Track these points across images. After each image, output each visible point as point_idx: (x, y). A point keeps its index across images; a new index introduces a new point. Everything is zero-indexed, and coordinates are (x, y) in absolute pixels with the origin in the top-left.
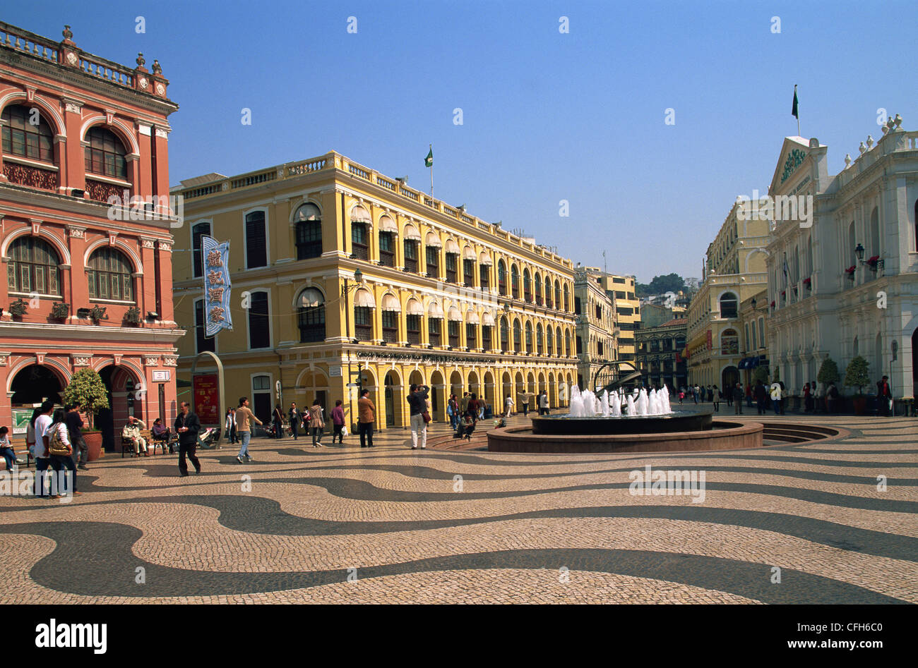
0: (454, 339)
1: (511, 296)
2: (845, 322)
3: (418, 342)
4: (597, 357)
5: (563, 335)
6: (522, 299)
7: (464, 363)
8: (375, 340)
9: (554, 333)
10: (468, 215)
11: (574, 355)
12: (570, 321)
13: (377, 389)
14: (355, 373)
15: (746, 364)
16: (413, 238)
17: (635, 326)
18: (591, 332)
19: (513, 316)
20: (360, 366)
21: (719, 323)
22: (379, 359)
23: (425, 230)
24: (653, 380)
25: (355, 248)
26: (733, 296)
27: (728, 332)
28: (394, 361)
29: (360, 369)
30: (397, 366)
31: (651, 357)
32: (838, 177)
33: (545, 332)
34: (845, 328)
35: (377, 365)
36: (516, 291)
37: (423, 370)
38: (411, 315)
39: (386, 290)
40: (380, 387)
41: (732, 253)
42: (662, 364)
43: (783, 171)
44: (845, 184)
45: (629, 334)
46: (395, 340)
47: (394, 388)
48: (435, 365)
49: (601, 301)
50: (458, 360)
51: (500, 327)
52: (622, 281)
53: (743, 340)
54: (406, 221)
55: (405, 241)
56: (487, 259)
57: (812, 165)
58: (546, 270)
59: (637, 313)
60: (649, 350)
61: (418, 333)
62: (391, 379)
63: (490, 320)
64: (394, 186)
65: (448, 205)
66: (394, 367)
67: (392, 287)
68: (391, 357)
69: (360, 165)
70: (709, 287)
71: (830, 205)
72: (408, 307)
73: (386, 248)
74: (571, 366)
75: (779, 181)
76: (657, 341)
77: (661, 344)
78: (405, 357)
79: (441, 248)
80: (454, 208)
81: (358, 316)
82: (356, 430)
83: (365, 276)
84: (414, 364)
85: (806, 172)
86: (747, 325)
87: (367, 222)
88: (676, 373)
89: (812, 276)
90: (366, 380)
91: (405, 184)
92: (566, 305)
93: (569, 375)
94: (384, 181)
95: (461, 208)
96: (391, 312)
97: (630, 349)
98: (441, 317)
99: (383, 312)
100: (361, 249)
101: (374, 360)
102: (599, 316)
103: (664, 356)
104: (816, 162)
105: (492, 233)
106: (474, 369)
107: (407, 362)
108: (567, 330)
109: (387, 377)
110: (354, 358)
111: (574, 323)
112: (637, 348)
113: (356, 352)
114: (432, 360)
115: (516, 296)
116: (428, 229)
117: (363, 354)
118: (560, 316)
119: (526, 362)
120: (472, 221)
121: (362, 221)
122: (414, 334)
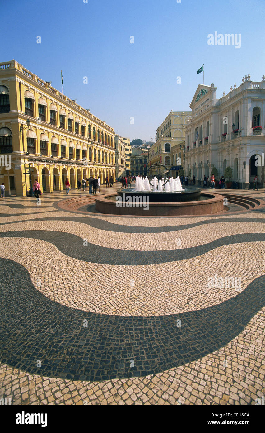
0: (71, 155)
1: (93, 139)
2: (221, 154)
3: (56, 155)
4: (121, 165)
5: (111, 156)
6: (97, 141)
7: (75, 165)
8: (37, 153)
9: (108, 155)
10: (77, 104)
11: (114, 164)
12: (113, 151)
13: (38, 176)
14: (27, 168)
15: (174, 168)
16: (54, 110)
17: (130, 155)
18: (119, 156)
19: (94, 148)
20: (30, 165)
21: (164, 154)
22: (39, 162)
23: (59, 107)
24: (136, 173)
25: (27, 110)
26: (169, 145)
27: (166, 157)
28: (46, 163)
29: (30, 166)
30: (47, 166)
31: (136, 166)
32: (220, 99)
33: (105, 154)
34: (221, 156)
35: (38, 165)
36: (95, 138)
37: (58, 168)
38: (53, 144)
39: (42, 132)
40: (40, 175)
41: (168, 130)
42: (139, 168)
43: (196, 97)
44: (223, 102)
45: (128, 158)
46: (46, 154)
47: (46, 175)
48: (63, 166)
49: (122, 145)
50: (73, 164)
51: (89, 151)
52: (126, 139)
53: (172, 160)
54: (51, 102)
55: (50, 111)
56: (84, 124)
57: (211, 94)
58: (105, 131)
59: (130, 150)
60: (135, 163)
61: (56, 152)
62: (45, 171)
63: (85, 149)
64: (45, 85)
65: (69, 99)
66: (46, 166)
67: (44, 130)
68: (45, 162)
69: (28, 71)
70: (161, 141)
71: (217, 110)
72: (52, 140)
73: (42, 112)
74: (113, 168)
75: (194, 102)
76: (138, 160)
77: (139, 161)
78: (51, 162)
79: (66, 116)
80: (71, 100)
81: (29, 142)
82: (29, 194)
83: (31, 124)
84: (55, 165)
85: (208, 97)
86: (174, 155)
87: (32, 98)
88: (144, 171)
89: (209, 137)
90: (33, 171)
91: (50, 85)
92: (112, 145)
93: (112, 171)
94: (41, 81)
95: (74, 101)
96: (44, 141)
97: (129, 163)
98: (66, 145)
99: (40, 141)
100: (30, 111)
101: (37, 162)
102: (122, 150)
103: (140, 165)
104: (213, 93)
105: (86, 113)
106: (79, 168)
107: (52, 164)
108: (112, 154)
109: (43, 170)
110: (27, 161)
111: (114, 152)
112: (131, 163)
113: (28, 158)
114: (62, 164)
115: (95, 140)
116: (60, 107)
117: (31, 160)
118: (110, 149)
119: (94, 165)
120: (79, 107)
121: (30, 97)
122: (55, 152)
